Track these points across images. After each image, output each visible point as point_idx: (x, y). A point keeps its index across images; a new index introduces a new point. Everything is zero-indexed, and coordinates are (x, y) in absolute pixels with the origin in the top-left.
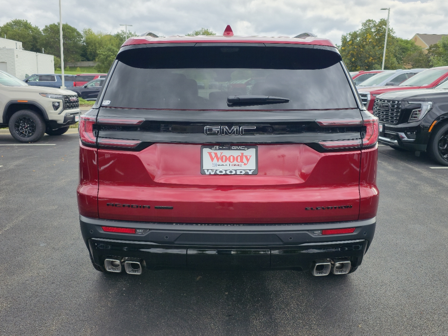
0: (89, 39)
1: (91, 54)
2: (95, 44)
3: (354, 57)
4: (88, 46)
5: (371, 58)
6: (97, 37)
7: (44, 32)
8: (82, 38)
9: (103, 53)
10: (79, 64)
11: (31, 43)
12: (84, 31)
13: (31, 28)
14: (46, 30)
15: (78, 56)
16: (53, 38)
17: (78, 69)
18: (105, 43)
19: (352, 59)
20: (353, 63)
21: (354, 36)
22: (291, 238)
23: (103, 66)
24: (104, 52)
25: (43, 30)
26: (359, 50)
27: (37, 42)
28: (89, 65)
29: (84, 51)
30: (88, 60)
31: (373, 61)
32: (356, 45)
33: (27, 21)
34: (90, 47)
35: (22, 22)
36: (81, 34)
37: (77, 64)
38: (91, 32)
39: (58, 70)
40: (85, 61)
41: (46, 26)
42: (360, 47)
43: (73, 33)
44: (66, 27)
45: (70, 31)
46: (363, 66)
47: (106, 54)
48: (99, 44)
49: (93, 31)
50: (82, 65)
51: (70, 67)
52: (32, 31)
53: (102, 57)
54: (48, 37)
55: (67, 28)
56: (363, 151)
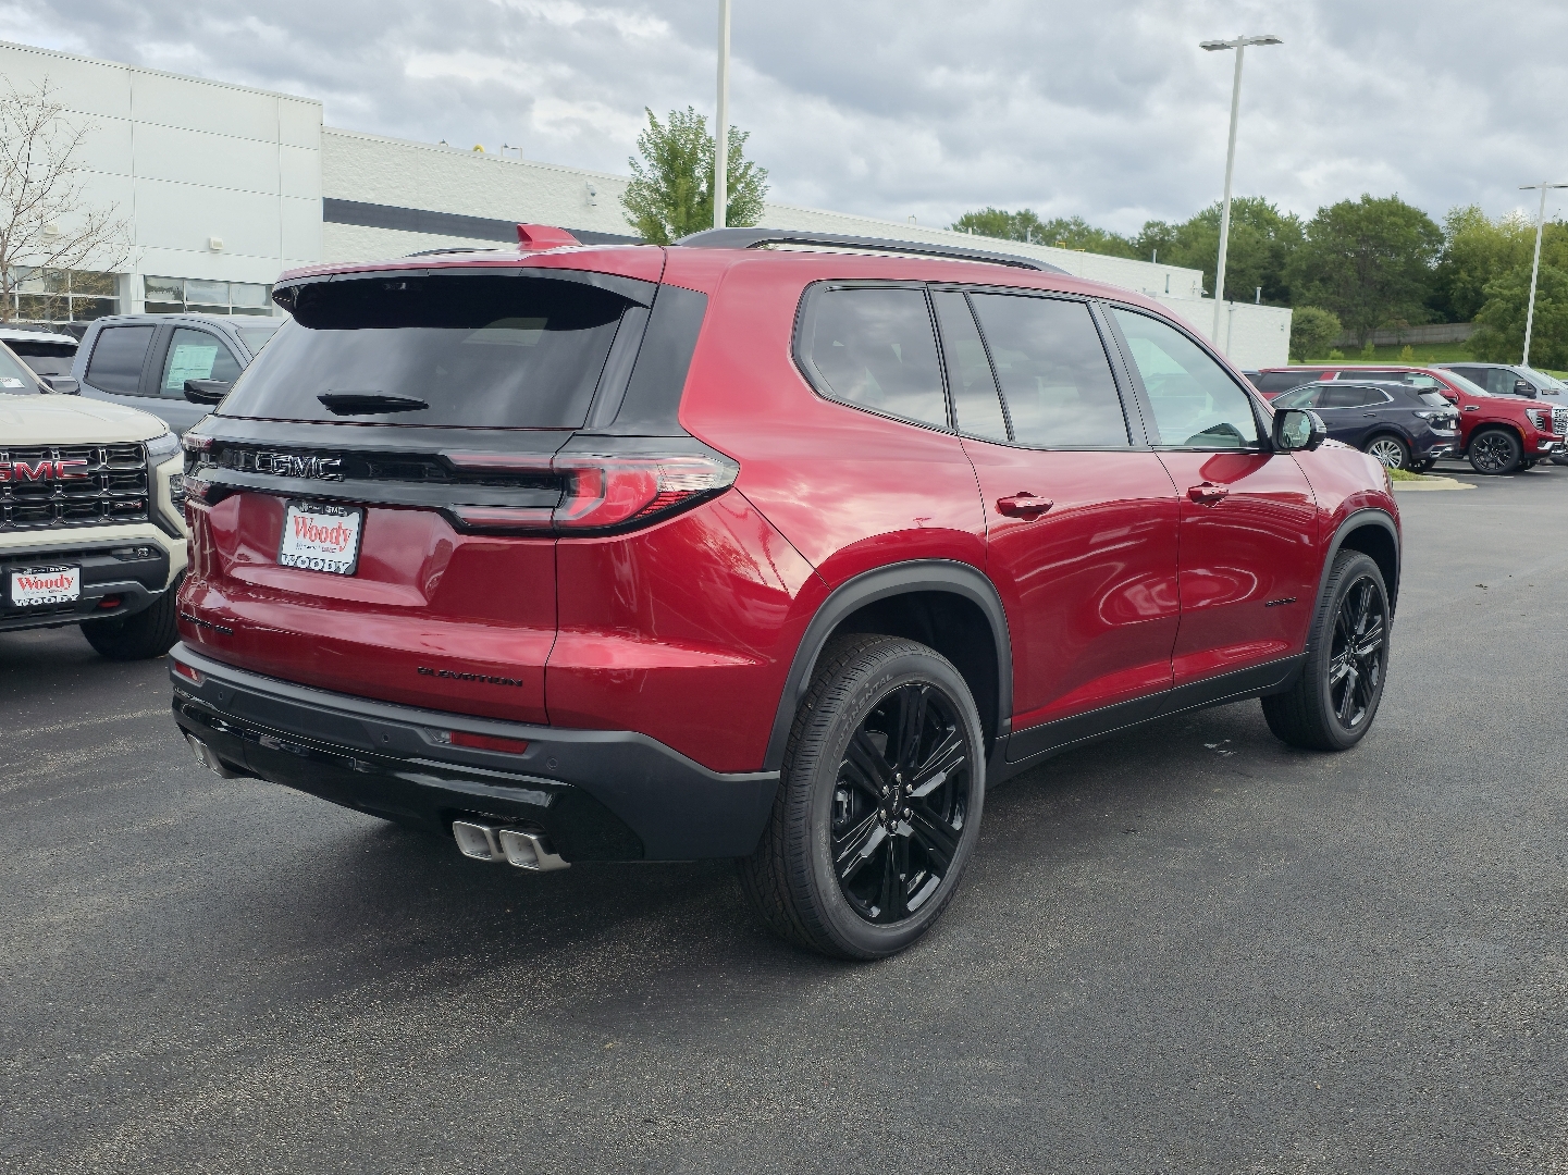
0: (1466, 243)
1: (1464, 298)
2: (1485, 261)
4: (1456, 272)
6: (1497, 235)
7: (1309, 233)
8: (1442, 243)
9: (1506, 292)
10: (1416, 334)
11: (1262, 271)
12: (1453, 216)
13: (1275, 223)
14: (1316, 225)
15: (1414, 308)
16: (1335, 252)
17: (1407, 350)
18: (1527, 254)
22: (386, 738)
23: (1502, 337)
24: (1510, 288)
25: (1308, 227)
27: (1282, 266)
28: (1456, 335)
29: (1442, 289)
30: (1453, 318)
33: (1263, 199)
34: (1463, 275)
35: (1247, 206)
36: (1437, 229)
37: (1408, 335)
38: (1478, 221)
39: (1333, 359)
40: (1441, 322)
41: (1321, 211)
43: (1408, 228)
44: (1385, 210)
45: (1401, 221)
47: (1516, 295)
48: (1500, 260)
49: (1485, 215)
50: (1428, 338)
51: (1378, 347)
52: (1277, 231)
53: (1500, 304)
54: (1320, 248)
55: (1392, 213)
56: (560, 542)
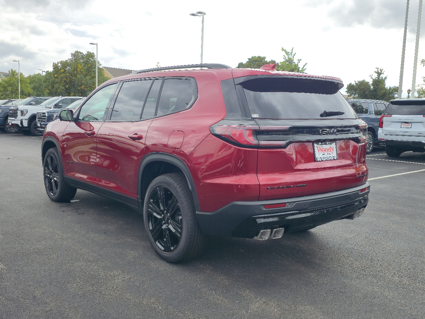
3: (67, 84)
5: (84, 86)
19: (67, 86)
20: (66, 89)
21: (65, 64)
26: (71, 78)
31: (86, 89)
32: (68, 73)
42: (72, 75)
46: (77, 92)
